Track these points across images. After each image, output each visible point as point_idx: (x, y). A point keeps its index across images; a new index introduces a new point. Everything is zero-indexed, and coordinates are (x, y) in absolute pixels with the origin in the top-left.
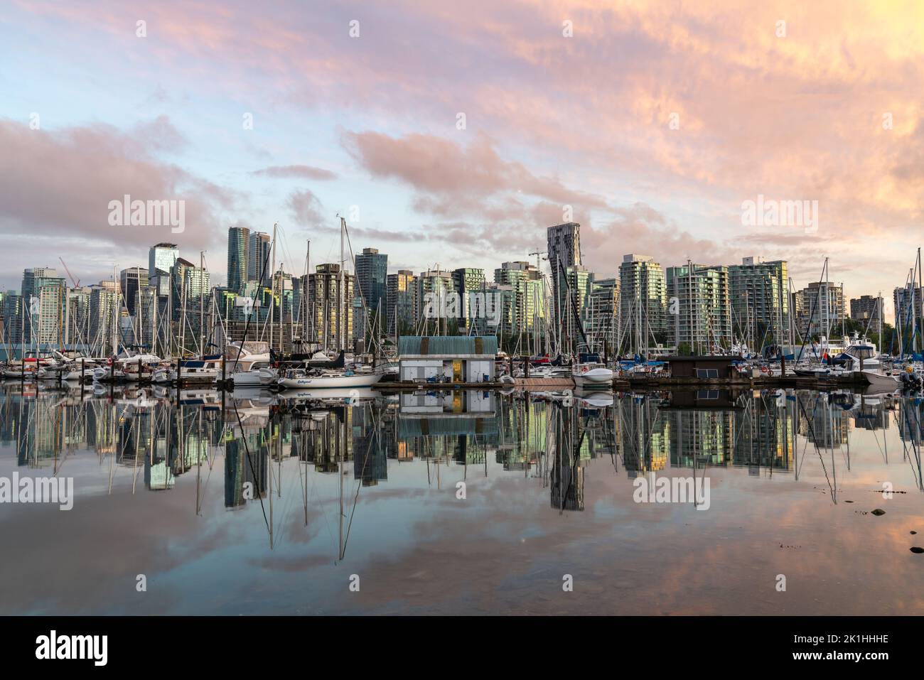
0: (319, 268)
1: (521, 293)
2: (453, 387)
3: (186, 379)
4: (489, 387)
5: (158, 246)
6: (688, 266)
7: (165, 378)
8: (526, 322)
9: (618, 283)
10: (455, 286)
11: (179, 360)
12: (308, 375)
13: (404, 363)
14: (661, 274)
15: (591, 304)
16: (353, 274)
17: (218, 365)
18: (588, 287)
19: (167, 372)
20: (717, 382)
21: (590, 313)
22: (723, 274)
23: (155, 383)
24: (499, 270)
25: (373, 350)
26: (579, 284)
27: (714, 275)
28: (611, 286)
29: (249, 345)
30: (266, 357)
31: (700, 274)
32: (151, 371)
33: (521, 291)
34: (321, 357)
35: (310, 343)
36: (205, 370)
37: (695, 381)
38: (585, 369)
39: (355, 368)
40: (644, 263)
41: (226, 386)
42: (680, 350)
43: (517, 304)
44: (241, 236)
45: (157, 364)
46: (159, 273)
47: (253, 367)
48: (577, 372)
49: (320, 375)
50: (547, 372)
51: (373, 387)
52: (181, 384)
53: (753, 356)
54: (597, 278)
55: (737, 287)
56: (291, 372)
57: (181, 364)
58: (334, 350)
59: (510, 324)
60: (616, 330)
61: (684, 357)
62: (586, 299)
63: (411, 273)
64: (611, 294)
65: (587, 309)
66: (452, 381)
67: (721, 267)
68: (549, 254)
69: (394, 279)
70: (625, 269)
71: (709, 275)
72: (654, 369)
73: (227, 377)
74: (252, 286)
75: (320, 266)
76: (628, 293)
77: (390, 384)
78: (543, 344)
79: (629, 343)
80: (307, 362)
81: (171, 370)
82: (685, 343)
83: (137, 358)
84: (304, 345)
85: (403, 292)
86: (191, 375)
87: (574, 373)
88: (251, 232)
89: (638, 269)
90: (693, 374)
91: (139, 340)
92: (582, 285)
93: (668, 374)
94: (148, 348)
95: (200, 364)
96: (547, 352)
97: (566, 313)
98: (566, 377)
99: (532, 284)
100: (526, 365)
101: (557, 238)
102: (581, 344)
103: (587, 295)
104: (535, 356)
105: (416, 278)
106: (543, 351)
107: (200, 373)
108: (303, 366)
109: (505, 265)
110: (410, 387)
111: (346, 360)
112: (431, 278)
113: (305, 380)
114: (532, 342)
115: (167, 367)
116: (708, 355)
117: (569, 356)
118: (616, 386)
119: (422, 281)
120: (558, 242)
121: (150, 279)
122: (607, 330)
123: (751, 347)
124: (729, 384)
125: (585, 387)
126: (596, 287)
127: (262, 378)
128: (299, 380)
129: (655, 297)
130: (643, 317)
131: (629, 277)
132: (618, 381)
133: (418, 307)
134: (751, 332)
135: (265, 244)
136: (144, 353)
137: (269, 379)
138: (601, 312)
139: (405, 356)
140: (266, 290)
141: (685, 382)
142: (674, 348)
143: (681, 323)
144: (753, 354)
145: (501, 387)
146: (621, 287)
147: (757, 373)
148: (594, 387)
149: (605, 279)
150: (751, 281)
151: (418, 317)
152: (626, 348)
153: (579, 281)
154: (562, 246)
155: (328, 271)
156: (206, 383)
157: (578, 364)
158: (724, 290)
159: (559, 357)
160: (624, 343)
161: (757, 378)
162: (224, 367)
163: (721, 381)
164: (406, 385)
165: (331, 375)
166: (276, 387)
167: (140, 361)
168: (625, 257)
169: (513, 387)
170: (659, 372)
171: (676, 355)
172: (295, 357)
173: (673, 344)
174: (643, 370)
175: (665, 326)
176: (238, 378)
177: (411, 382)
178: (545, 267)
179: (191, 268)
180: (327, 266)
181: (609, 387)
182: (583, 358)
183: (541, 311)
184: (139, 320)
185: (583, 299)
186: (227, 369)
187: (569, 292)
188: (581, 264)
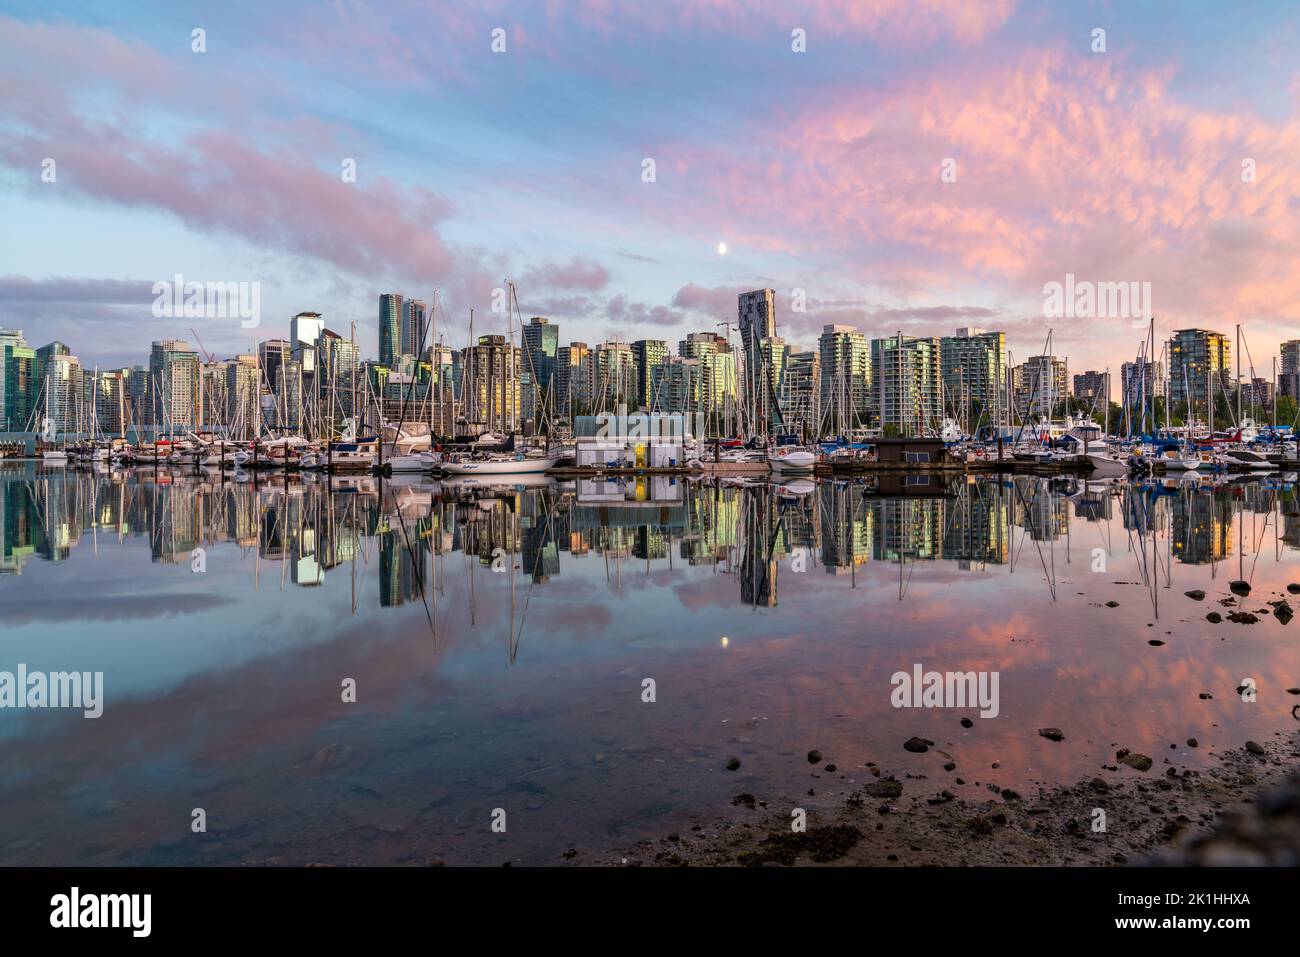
0: (481, 341)
1: (709, 368)
2: (636, 473)
3: (337, 465)
4: (676, 473)
5: (300, 315)
6: (897, 337)
7: (314, 463)
8: (715, 401)
9: (817, 357)
10: (635, 360)
11: (330, 443)
12: (474, 459)
13: (581, 446)
14: (865, 346)
15: (788, 380)
16: (520, 347)
17: (372, 448)
18: (784, 361)
19: (317, 456)
20: (929, 467)
21: (786, 390)
22: (935, 347)
23: (304, 468)
24: (684, 342)
25: (545, 431)
26: (774, 358)
27: (923, 347)
28: (811, 360)
29: (408, 426)
30: (427, 439)
31: (908, 347)
32: (298, 455)
33: (708, 365)
34: (488, 439)
35: (476, 424)
36: (359, 454)
37: (904, 466)
38: (783, 452)
39: (527, 451)
40: (846, 335)
41: (383, 472)
42: (886, 433)
43: (705, 379)
44: (393, 304)
45: (304, 448)
46: (303, 346)
47: (412, 451)
48: (775, 454)
49: (487, 459)
50: (740, 456)
51: (547, 473)
52: (332, 470)
53: (967, 438)
54: (793, 352)
55: (950, 361)
56: (456, 456)
57: (332, 447)
58: (500, 432)
59: (696, 403)
60: (816, 410)
61: (890, 440)
62: (782, 375)
63: (585, 346)
64: (810, 369)
65: (782, 385)
66: (635, 466)
67: (931, 339)
68: (740, 323)
69: (564, 353)
70: (826, 341)
71: (920, 347)
72: (858, 454)
73: (384, 462)
74: (407, 360)
75: (483, 337)
76: (829, 369)
77: (566, 469)
78: (735, 425)
79: (830, 424)
80: (473, 444)
81: (321, 454)
82: (891, 424)
83: (282, 441)
84: (470, 426)
85: (576, 366)
86: (343, 459)
87: (771, 457)
88: (405, 300)
89: (840, 340)
90: (903, 456)
91: (284, 420)
92: (777, 359)
93: (874, 458)
94: (294, 430)
95: (353, 447)
96: (739, 434)
97: (761, 390)
98: (761, 461)
99: (722, 357)
100: (717, 448)
101: (750, 307)
102: (777, 426)
103: (782, 371)
104: (726, 438)
105: (591, 351)
106: (735, 434)
107: (353, 457)
108: (469, 449)
109: (690, 336)
110: (588, 473)
111: (516, 443)
112: (607, 351)
113: (471, 465)
114: (722, 422)
115: (316, 451)
116: (915, 437)
117: (763, 439)
118: (817, 472)
119: (597, 355)
120: (750, 311)
121: (292, 352)
122: (805, 409)
123: (965, 428)
124: (941, 469)
125: (784, 473)
126: (795, 361)
127: (422, 463)
128: (464, 465)
129: (859, 373)
130: (847, 394)
131: (829, 350)
132: (819, 466)
133: (593, 383)
134: (965, 412)
135: (421, 313)
136: (290, 435)
137: (432, 463)
138: (800, 389)
139: (582, 438)
140: (422, 365)
141: (893, 466)
142: (879, 429)
143: (887, 401)
144: (968, 436)
145: (689, 473)
146: (821, 360)
147: (972, 457)
148: (793, 473)
149: (803, 351)
150: (965, 355)
151: (593, 395)
152: (826, 429)
153: (774, 354)
154: (754, 316)
155: (492, 344)
156: (361, 469)
157: (775, 447)
158: (935, 365)
159: (753, 439)
160: (825, 424)
161: (972, 463)
162: (379, 449)
163: (933, 465)
164: (584, 471)
165: (500, 460)
166: (438, 473)
167: (286, 444)
168: (826, 328)
169: (701, 473)
170: (864, 456)
171: (881, 437)
172: (460, 439)
173: (877, 425)
174: (846, 454)
175: (869, 404)
176: (396, 462)
177: (589, 467)
178: (736, 339)
179: (339, 340)
180: (491, 338)
181: (810, 472)
182: (781, 441)
183: (733, 389)
184: (283, 398)
185: (778, 375)
186: (383, 453)
187: (765, 367)
188: (776, 335)
